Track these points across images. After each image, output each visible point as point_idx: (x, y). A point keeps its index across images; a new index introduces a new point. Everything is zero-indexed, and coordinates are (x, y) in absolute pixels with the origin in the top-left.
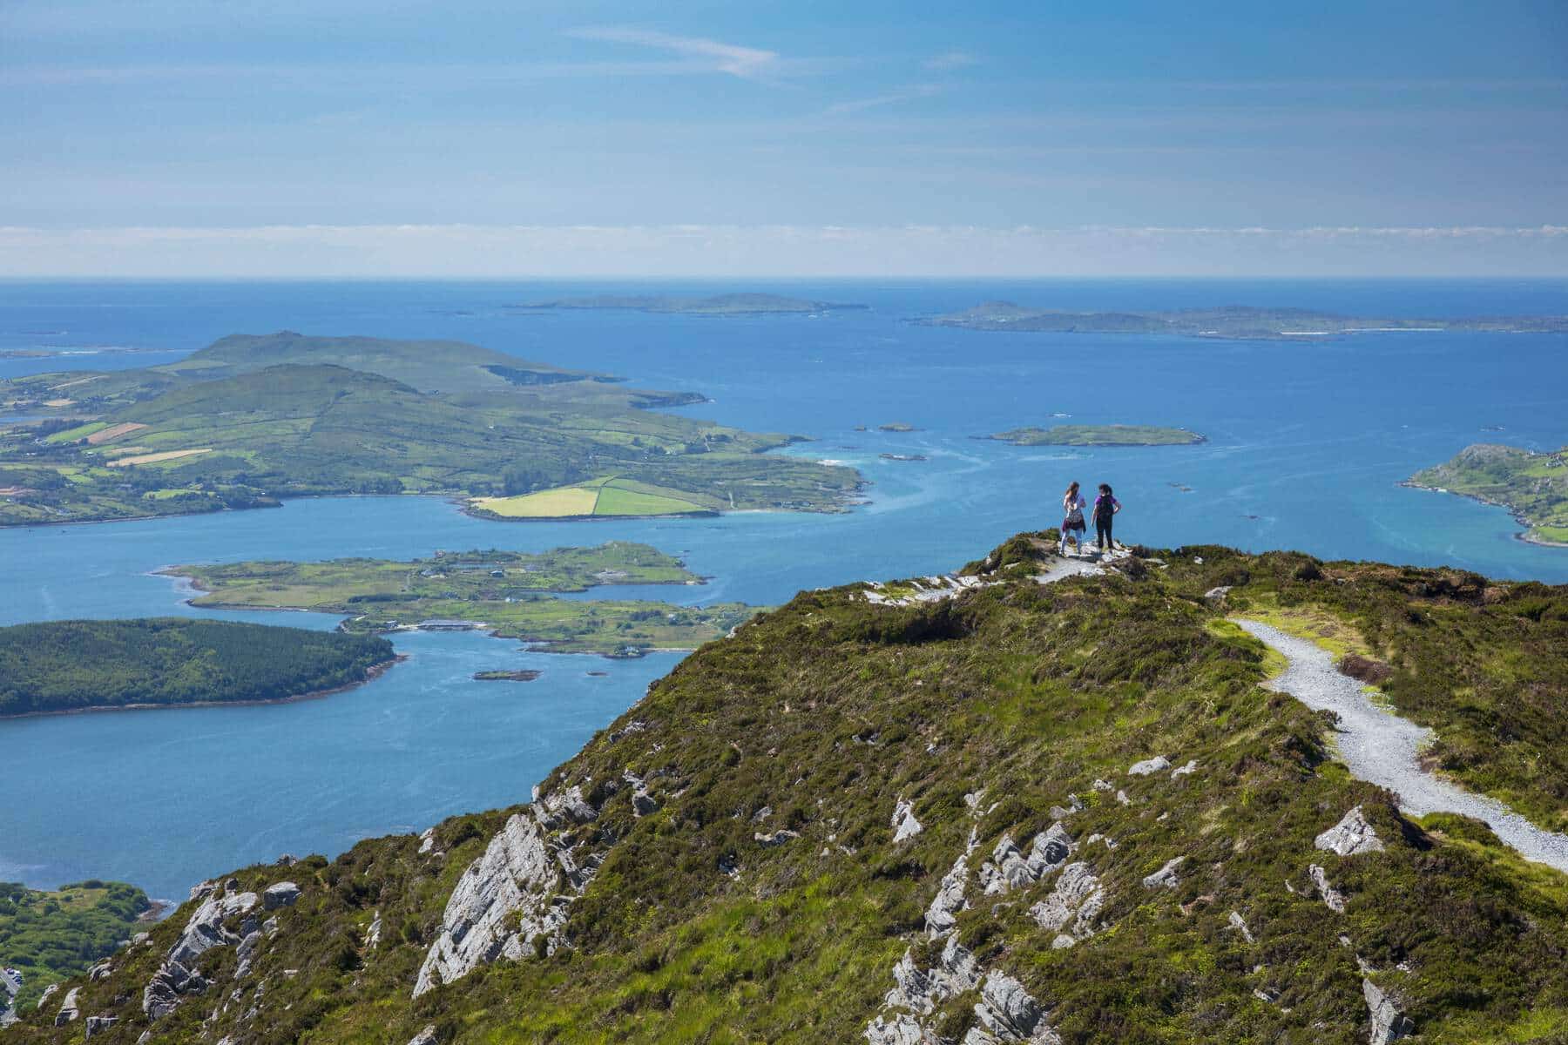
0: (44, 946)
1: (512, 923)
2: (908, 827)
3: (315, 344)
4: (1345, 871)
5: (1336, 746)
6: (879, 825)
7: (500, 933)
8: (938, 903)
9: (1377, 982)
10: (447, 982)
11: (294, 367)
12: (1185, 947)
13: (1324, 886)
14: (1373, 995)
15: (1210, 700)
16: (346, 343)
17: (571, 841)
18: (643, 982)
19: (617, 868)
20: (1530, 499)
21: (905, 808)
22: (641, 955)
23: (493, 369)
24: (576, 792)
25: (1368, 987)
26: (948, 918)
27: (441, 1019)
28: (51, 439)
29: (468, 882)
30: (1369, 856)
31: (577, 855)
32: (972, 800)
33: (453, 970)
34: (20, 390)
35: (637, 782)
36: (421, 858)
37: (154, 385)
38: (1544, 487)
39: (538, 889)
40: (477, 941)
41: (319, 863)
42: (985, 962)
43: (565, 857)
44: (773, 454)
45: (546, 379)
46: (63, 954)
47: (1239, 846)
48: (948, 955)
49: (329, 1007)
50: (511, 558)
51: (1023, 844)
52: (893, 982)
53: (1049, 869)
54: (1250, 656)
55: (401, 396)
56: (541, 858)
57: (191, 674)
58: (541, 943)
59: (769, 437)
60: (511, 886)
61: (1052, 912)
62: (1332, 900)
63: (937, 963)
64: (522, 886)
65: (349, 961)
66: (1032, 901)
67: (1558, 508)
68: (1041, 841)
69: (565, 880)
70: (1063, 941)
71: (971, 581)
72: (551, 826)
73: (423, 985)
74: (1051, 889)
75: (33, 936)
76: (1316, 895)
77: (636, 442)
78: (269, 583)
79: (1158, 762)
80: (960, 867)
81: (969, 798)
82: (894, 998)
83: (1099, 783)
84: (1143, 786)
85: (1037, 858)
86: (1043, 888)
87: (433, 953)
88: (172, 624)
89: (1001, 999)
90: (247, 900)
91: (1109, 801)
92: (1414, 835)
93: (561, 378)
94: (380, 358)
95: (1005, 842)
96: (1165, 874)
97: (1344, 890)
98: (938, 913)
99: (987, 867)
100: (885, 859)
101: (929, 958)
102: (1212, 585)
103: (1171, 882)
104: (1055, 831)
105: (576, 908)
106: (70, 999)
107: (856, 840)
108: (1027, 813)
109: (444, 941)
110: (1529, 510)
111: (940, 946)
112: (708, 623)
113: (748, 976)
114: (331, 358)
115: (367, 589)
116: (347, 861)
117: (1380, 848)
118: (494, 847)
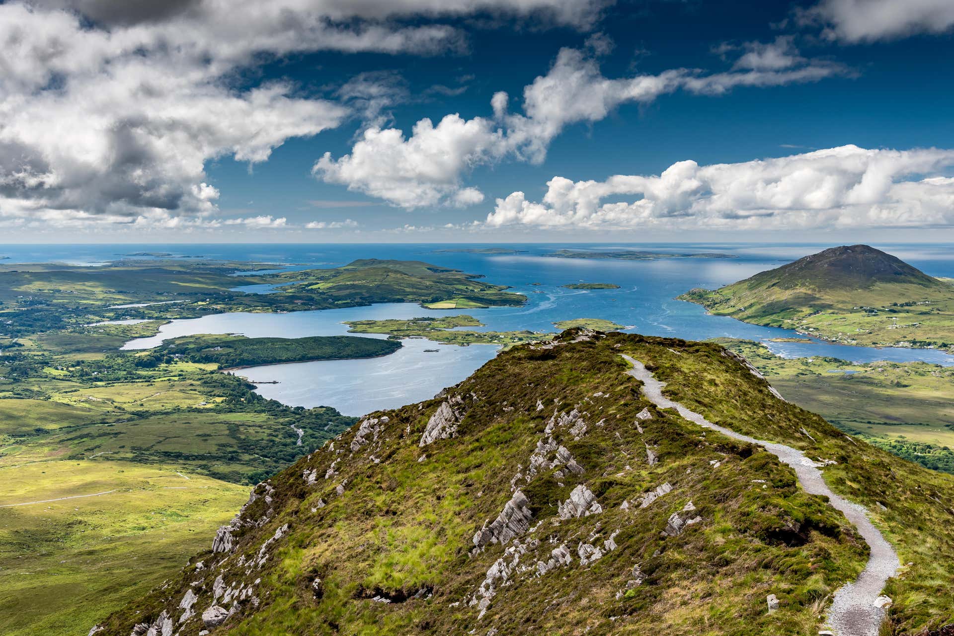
0: (309, 423)
1: (444, 429)
2: (540, 407)
3: (380, 262)
4: (643, 423)
5: (644, 389)
6: (532, 407)
7: (441, 431)
8: (547, 427)
9: (650, 449)
10: (428, 443)
11: (374, 268)
12: (605, 440)
13: (638, 426)
14: (649, 452)
15: (614, 375)
16: (388, 262)
17: (458, 409)
18: (476, 444)
19: (469, 417)
20: (709, 303)
21: (539, 402)
22: (475, 438)
23: (428, 269)
24: (459, 397)
25: (648, 450)
26: (550, 431)
27: (427, 453)
28: (310, 287)
29: (433, 418)
30: (649, 420)
31: (459, 412)
32: (556, 400)
33: (430, 441)
34: (302, 274)
35: (474, 395)
36: (419, 411)
37: (338, 273)
38: (713, 300)
39: (450, 421)
40: (435, 433)
41: (393, 411)
42: (558, 443)
43: (456, 413)
44: (503, 291)
45: (442, 271)
46: (314, 425)
47: (618, 416)
48: (550, 441)
49: (398, 449)
50: (433, 319)
51: (568, 413)
52: (537, 447)
53: (574, 420)
54: (623, 365)
55: (404, 276)
56: (451, 413)
57: (348, 351)
58: (451, 434)
59: (504, 287)
60: (443, 420)
61: (573, 431)
62: (640, 430)
63: (547, 443)
64: (446, 420)
65: (401, 436)
66: (570, 428)
67: (716, 306)
68: (572, 413)
69: (457, 420)
70: (577, 439)
71: (556, 343)
72: (453, 405)
73: (422, 444)
74: (574, 425)
75: (306, 421)
76: (636, 428)
77: (467, 288)
78: (368, 326)
79: (600, 393)
80: (552, 419)
81: (555, 400)
82: (537, 450)
83: (586, 398)
84: (596, 400)
85: (571, 417)
86: (573, 425)
87: (424, 436)
88: (343, 337)
89: (562, 453)
90: (376, 421)
91: (588, 403)
92: (659, 414)
93: (447, 271)
94: (398, 266)
95: (563, 413)
96: (601, 423)
97: (643, 427)
98: (548, 430)
99: (559, 419)
100: (533, 415)
101: (545, 441)
102: (617, 343)
103: (603, 425)
104: (575, 410)
105: (459, 426)
106: (332, 445)
107: (528, 410)
108: (569, 405)
109: (426, 433)
110: (708, 306)
111: (548, 438)
112: (486, 337)
113: (502, 443)
114: (385, 266)
115: (395, 328)
116: (401, 411)
117: (651, 418)
118: (439, 410)
